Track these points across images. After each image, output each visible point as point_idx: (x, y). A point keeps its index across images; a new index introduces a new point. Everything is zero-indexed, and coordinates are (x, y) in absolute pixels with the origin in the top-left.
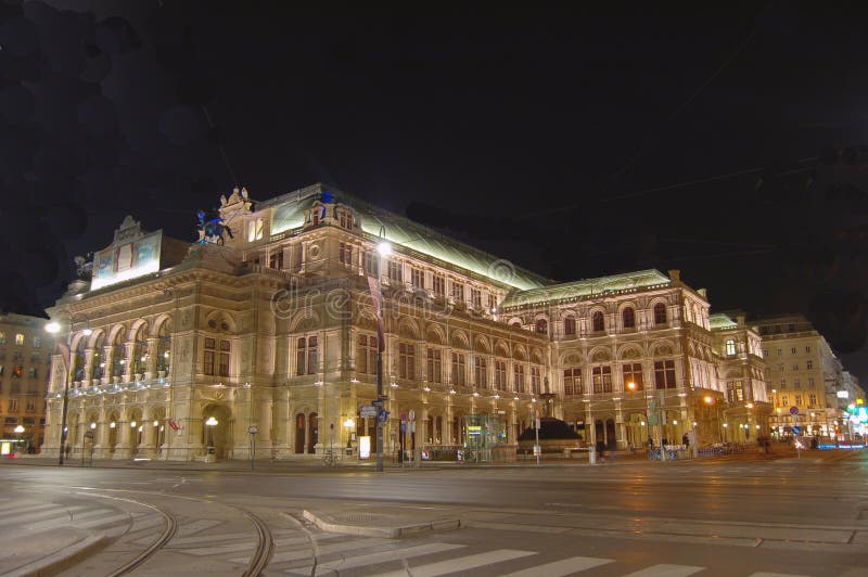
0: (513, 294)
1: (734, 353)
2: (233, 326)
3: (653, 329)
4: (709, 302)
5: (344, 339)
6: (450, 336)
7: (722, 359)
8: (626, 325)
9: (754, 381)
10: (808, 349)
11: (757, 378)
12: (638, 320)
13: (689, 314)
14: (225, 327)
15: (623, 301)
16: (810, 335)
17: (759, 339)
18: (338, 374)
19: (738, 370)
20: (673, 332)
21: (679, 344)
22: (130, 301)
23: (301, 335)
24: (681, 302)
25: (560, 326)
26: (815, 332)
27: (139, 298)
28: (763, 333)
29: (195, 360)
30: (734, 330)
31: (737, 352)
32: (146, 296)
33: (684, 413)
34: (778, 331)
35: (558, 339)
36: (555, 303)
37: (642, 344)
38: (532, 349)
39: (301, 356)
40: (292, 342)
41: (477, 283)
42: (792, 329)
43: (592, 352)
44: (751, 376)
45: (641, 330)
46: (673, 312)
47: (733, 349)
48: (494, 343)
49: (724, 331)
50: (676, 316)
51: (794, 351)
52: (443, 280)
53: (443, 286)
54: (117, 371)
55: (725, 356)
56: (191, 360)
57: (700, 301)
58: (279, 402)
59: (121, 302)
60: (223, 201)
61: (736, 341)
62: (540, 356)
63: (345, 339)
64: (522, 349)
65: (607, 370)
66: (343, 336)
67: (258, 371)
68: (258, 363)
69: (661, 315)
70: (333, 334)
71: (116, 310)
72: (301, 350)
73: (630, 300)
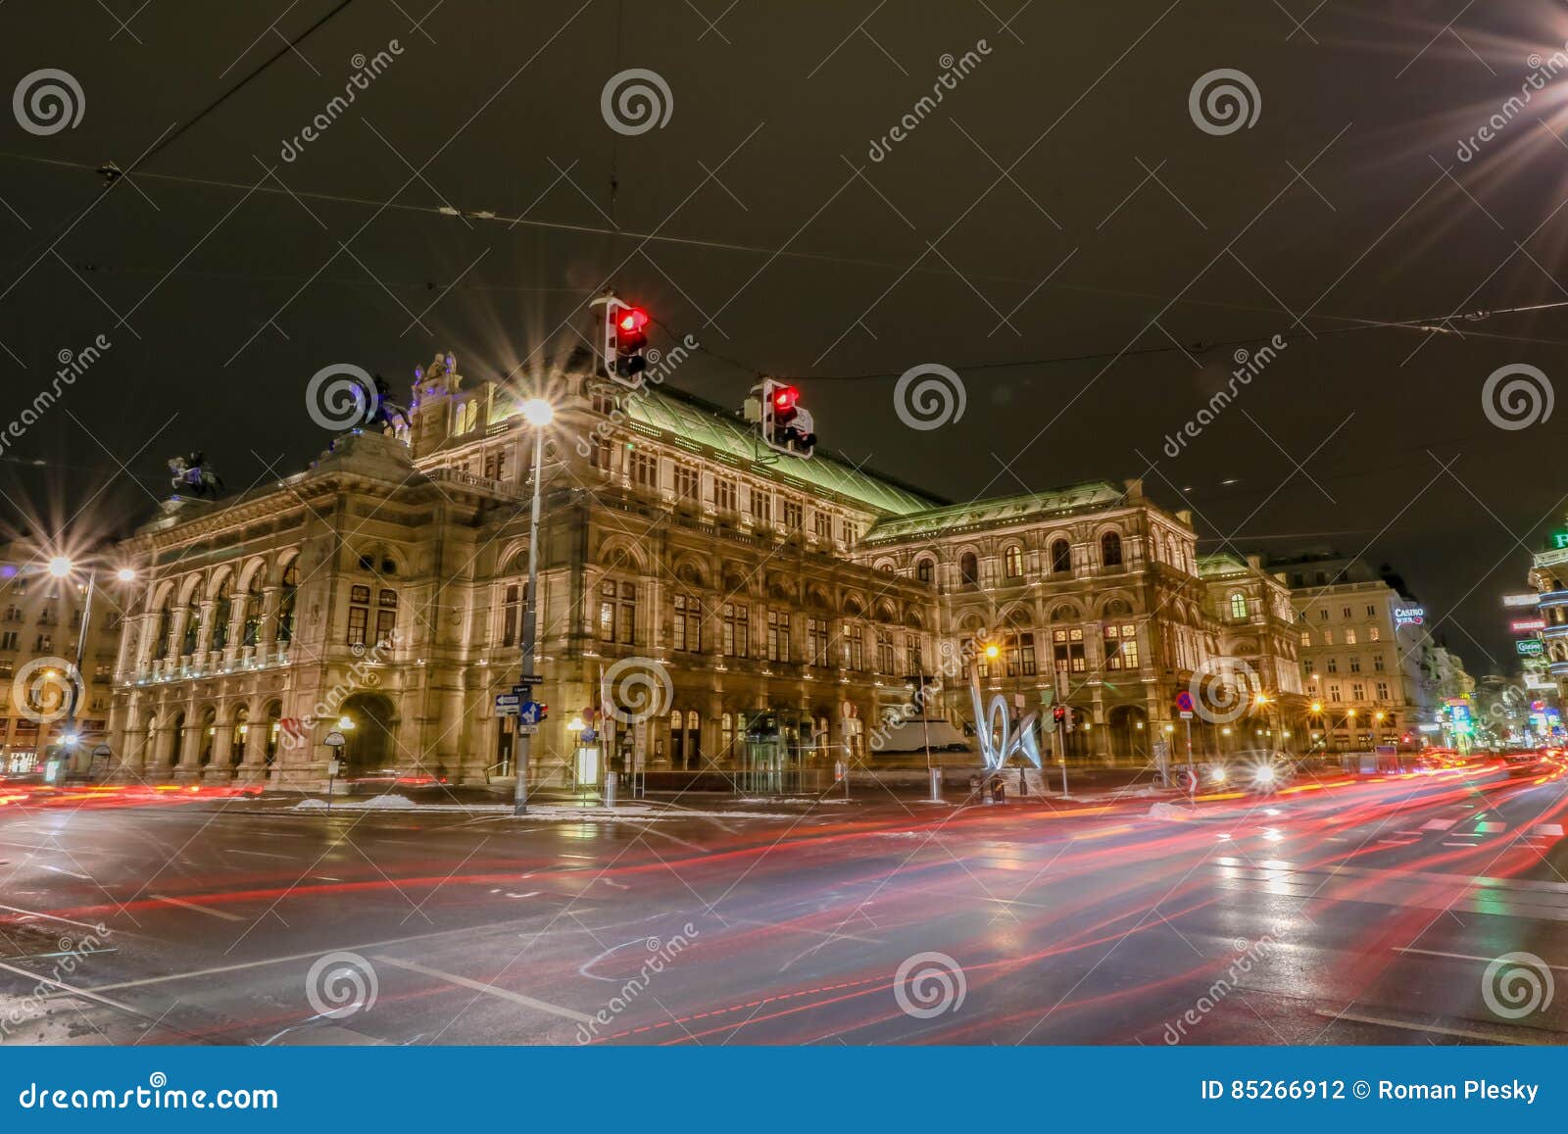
0: (886, 519)
1: (1243, 615)
2: (403, 567)
3: (1099, 574)
4: (1195, 531)
5: (574, 587)
6: (766, 584)
7: (1225, 624)
8: (1058, 568)
9: (1278, 659)
10: (1371, 611)
11: (1283, 655)
12: (1075, 560)
13: (1161, 550)
14: (389, 567)
15: (1052, 529)
16: (1374, 587)
17: (1288, 593)
18: (564, 643)
19: (1252, 643)
20: (1133, 578)
21: (1142, 599)
22: (241, 527)
23: (511, 581)
24: (1144, 530)
25: (953, 570)
26: (1381, 583)
27: (255, 522)
28: (1296, 583)
29: (330, 622)
30: (1243, 577)
31: (1249, 613)
32: (265, 518)
33: (1152, 710)
34: (1321, 580)
35: (951, 591)
36: (949, 532)
37: (1082, 597)
38: (907, 605)
39: (510, 615)
40: (497, 592)
41: (822, 503)
42: (1344, 579)
43: (1003, 612)
44: (1273, 652)
45: (1081, 575)
46: (1132, 548)
47: (1243, 609)
48: (843, 595)
49: (1226, 579)
50: (1137, 552)
51: (1347, 613)
52: (768, 498)
53: (768, 507)
54: (219, 640)
55: (1229, 619)
56: (325, 621)
57: (1179, 529)
58: (475, 692)
59: (228, 530)
60: (419, 374)
61: (1247, 596)
62: (920, 616)
63: (578, 586)
64: (889, 606)
65: (1028, 639)
66: (573, 581)
67: (440, 640)
68: (441, 626)
69: (1112, 551)
70: (560, 579)
71: (223, 541)
72: (511, 605)
73: (1063, 528)
